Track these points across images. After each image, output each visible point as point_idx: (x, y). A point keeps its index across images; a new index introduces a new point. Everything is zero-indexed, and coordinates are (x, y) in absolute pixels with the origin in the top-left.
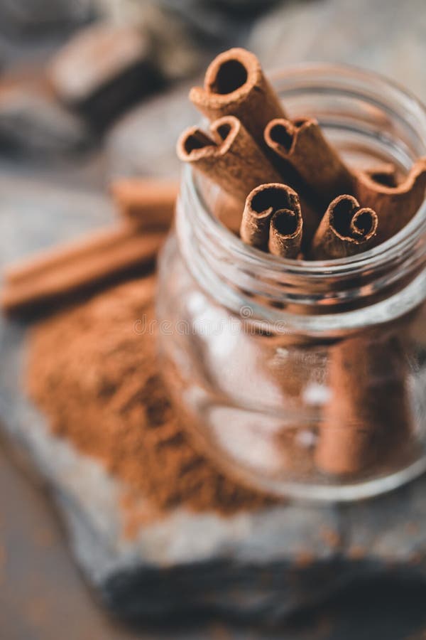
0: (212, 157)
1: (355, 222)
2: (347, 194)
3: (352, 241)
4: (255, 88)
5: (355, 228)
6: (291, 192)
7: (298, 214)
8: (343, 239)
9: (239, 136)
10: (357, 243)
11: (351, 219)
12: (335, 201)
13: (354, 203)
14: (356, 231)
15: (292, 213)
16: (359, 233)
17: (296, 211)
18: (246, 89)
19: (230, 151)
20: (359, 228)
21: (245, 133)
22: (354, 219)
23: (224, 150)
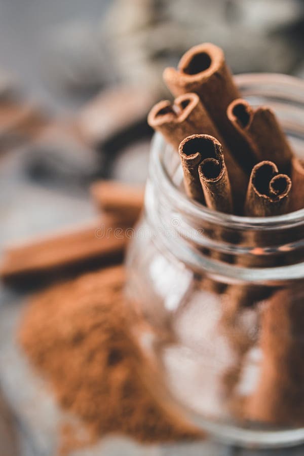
0: (172, 123)
1: (272, 184)
2: (270, 161)
3: (268, 199)
4: (216, 74)
5: (271, 188)
6: (216, 142)
7: (222, 163)
8: (260, 196)
9: (196, 109)
10: (271, 201)
11: (270, 181)
12: (259, 165)
13: (274, 169)
14: (272, 191)
15: (217, 162)
16: (274, 192)
17: (221, 161)
18: (208, 73)
19: (187, 119)
20: (275, 189)
21: (201, 107)
22: (272, 182)
23: (182, 118)
